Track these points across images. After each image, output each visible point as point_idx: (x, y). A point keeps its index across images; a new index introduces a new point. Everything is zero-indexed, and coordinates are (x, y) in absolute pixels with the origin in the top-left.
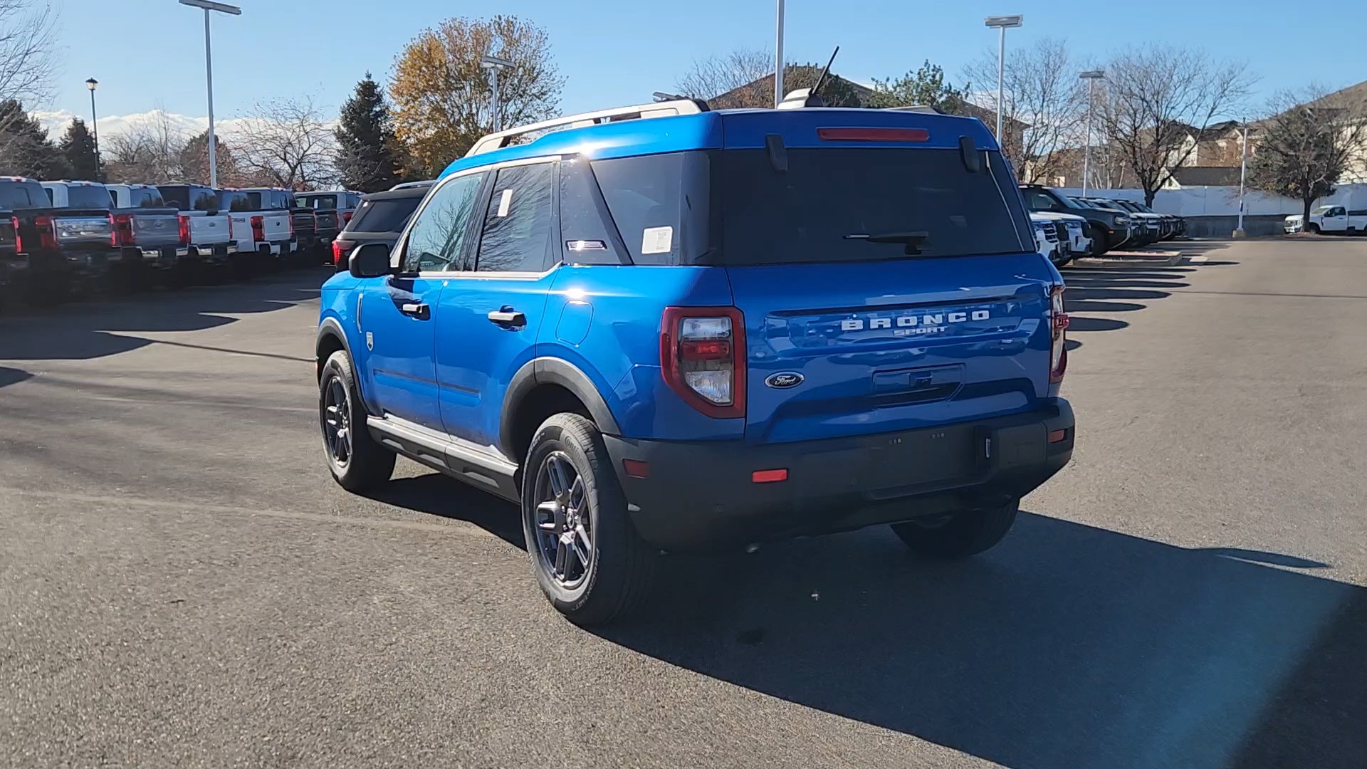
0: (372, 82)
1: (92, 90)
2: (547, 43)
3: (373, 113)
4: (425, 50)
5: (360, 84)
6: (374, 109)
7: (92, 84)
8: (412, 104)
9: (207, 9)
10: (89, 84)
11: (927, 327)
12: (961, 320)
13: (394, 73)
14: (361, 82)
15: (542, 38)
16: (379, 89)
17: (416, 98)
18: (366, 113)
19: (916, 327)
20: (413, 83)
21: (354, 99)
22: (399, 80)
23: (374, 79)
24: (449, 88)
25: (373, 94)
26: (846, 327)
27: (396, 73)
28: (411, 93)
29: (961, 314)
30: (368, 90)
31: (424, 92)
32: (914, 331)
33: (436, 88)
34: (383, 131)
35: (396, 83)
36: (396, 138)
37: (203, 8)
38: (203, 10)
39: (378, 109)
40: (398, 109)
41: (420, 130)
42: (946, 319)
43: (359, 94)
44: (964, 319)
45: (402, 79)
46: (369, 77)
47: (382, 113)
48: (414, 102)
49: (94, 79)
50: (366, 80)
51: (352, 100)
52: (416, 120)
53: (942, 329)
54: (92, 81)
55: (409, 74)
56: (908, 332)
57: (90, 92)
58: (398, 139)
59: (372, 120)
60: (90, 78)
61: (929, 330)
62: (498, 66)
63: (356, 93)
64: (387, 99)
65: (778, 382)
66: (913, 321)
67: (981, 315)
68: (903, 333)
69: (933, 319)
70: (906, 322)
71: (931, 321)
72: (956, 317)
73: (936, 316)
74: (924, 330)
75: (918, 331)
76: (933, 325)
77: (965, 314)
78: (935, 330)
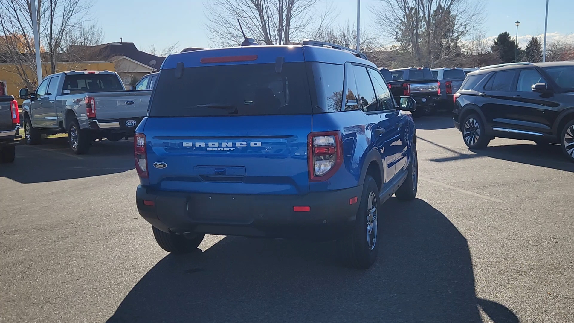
1: (517, 26)
7: (517, 23)
10: (516, 23)
11: (223, 148)
12: (243, 146)
19: (217, 147)
26: (184, 145)
29: (243, 143)
32: (217, 149)
42: (234, 144)
44: (246, 146)
49: (519, 21)
53: (232, 149)
54: (518, 22)
56: (213, 149)
57: (516, 27)
60: (517, 21)
61: (225, 149)
65: (157, 165)
66: (217, 144)
67: (256, 144)
68: (211, 150)
69: (227, 144)
70: (213, 145)
71: (226, 145)
72: (241, 144)
73: (229, 143)
74: (222, 149)
75: (219, 149)
76: (227, 147)
77: (246, 143)
78: (228, 149)
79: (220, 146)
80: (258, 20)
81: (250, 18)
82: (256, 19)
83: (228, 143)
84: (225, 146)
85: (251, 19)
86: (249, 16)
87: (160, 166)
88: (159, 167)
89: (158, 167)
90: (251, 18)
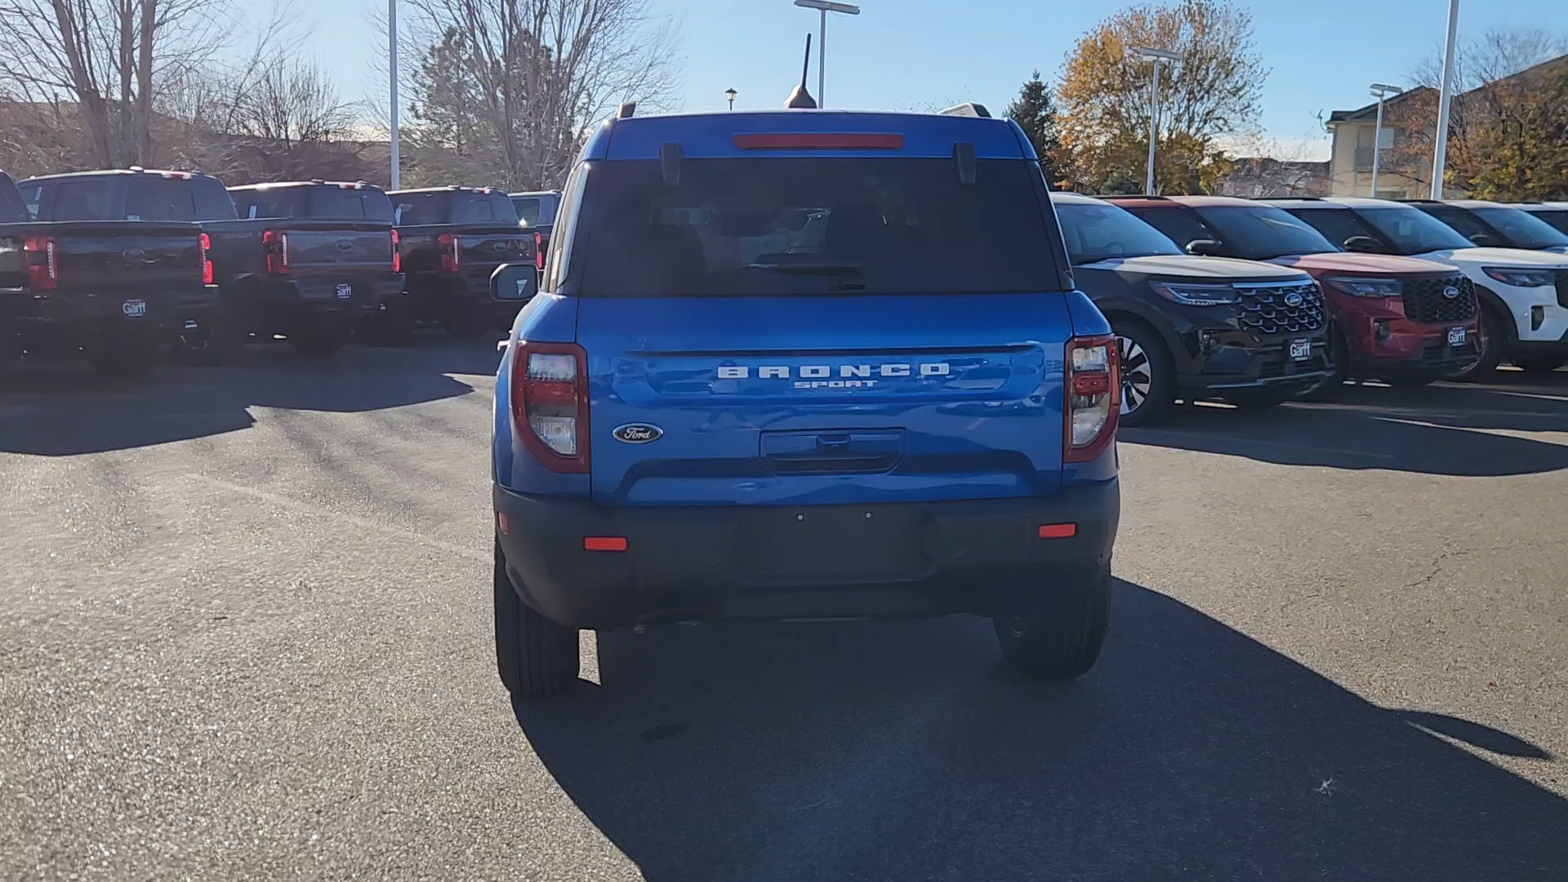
0: (1040, 83)
1: (731, 100)
2: (1249, 27)
3: (1038, 118)
4: (1099, 44)
5: (1026, 86)
6: (1040, 113)
8: (1082, 108)
9: (824, 10)
11: (845, 379)
12: (901, 373)
13: (1063, 73)
14: (1027, 83)
15: (1244, 21)
16: (1046, 90)
17: (1087, 101)
18: (1029, 118)
19: (827, 379)
20: (1084, 83)
21: (1018, 102)
22: (1069, 80)
23: (1042, 79)
24: (1125, 89)
25: (1038, 96)
26: (724, 374)
27: (1066, 73)
28: (1082, 94)
29: (901, 367)
30: (1035, 93)
31: (1096, 92)
32: (825, 383)
33: (1110, 88)
34: (1047, 139)
35: (1065, 83)
36: (1061, 146)
37: (819, 9)
38: (820, 11)
39: (1044, 113)
40: (1066, 113)
41: (1088, 137)
42: (876, 370)
43: (1024, 97)
44: (908, 373)
45: (1073, 78)
46: (1037, 76)
47: (1047, 118)
48: (1084, 104)
50: (1033, 80)
51: (1016, 104)
52: (1086, 127)
53: (870, 384)
54: (731, 91)
55: (1080, 74)
56: (815, 385)
58: (1064, 148)
59: (1037, 126)
61: (849, 384)
62: (1161, 59)
63: (1020, 95)
64: (1053, 101)
65: (628, 435)
66: (824, 371)
67: (936, 369)
68: (808, 386)
69: (856, 371)
70: (814, 374)
71: (853, 373)
72: (893, 370)
73: (861, 367)
74: (841, 384)
75: (832, 384)
76: (854, 377)
77: (908, 367)
78: (858, 384)
79: (835, 374)
80: (49, 22)
81: (21, 12)
82: (44, 18)
83: (857, 368)
84: (850, 375)
85: (26, 17)
86: (17, 7)
87: (641, 435)
88: (637, 439)
89: (631, 439)
90: (24, 12)
